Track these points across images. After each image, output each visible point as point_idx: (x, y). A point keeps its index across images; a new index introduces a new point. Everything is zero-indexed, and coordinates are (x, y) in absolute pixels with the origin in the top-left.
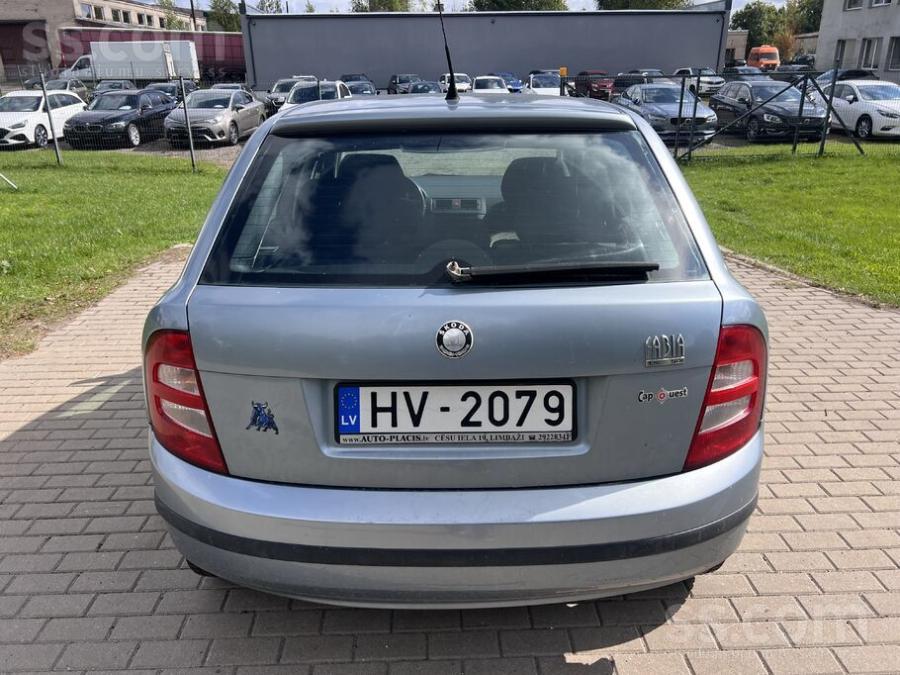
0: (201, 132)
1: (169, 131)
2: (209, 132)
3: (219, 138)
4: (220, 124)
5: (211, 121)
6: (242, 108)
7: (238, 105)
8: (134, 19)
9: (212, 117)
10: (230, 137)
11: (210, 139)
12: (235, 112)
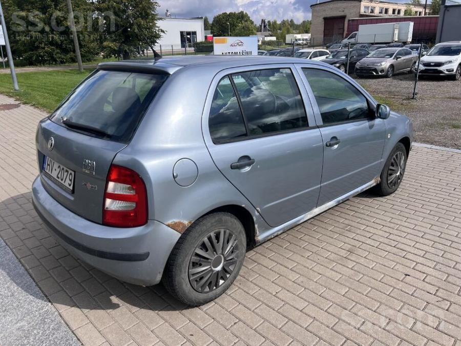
0: (370, 70)
1: (357, 69)
2: (375, 70)
3: (380, 74)
4: (383, 66)
5: (379, 64)
6: (400, 58)
7: (398, 56)
8: (390, 12)
9: (380, 62)
10: (387, 74)
11: (375, 74)
12: (395, 60)
